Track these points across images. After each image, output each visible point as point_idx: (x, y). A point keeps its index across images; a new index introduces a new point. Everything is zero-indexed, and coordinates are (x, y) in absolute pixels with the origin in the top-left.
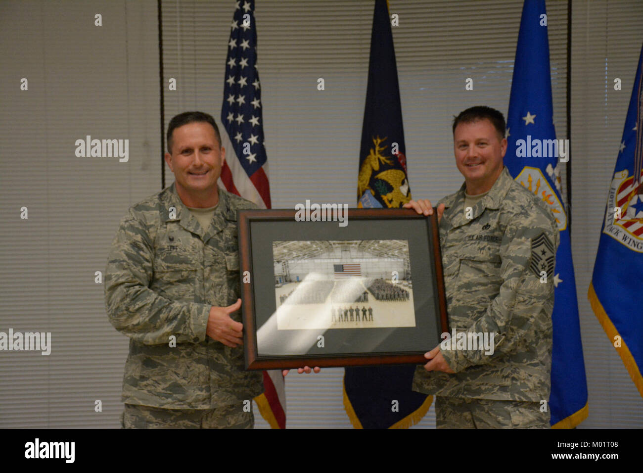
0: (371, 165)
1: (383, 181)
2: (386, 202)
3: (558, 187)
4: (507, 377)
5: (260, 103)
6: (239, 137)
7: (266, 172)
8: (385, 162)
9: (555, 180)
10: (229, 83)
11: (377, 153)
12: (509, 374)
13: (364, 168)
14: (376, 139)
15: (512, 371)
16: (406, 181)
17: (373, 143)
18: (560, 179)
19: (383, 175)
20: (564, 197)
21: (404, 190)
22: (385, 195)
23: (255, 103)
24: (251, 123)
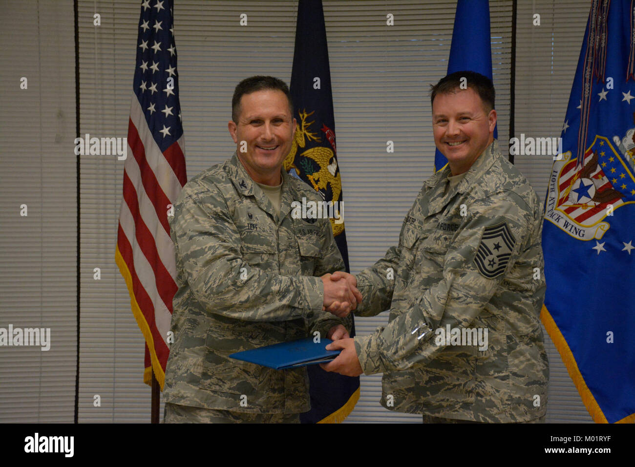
0: (296, 142)
1: (309, 159)
2: (312, 181)
4: (471, 392)
6: (152, 108)
7: (182, 147)
8: (310, 138)
10: (142, 48)
11: (303, 128)
12: (473, 389)
14: (302, 113)
15: (476, 385)
16: (334, 159)
17: (300, 116)
19: (309, 153)
21: (332, 169)
22: (311, 175)
24: (166, 92)
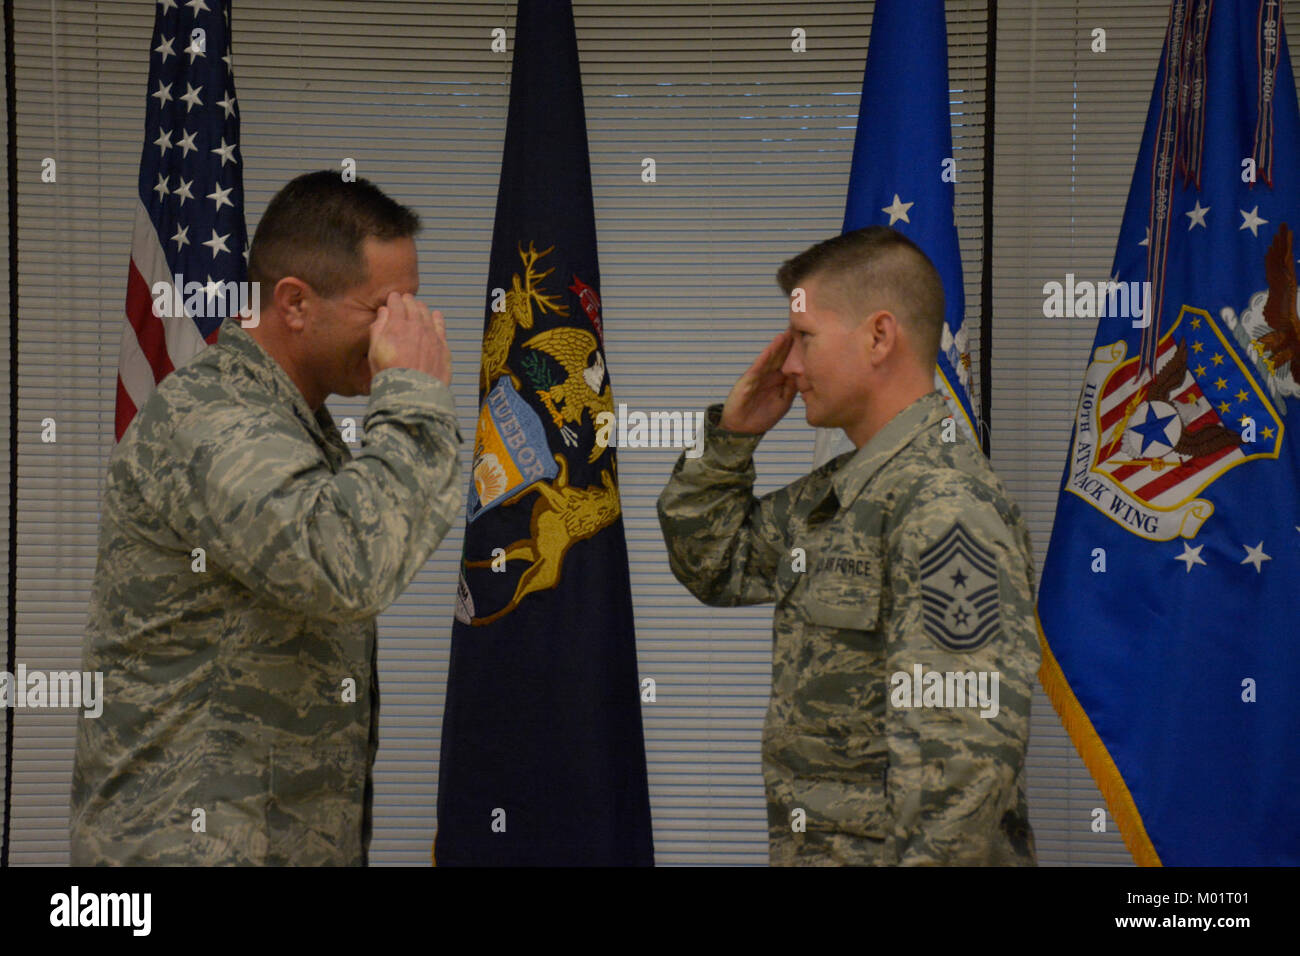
0: (513, 316)
1: (542, 354)
2: (549, 405)
3: (963, 380)
5: (236, 153)
6: (181, 237)
8: (545, 307)
9: (957, 359)
10: (159, 100)
11: (528, 284)
13: (496, 323)
14: (526, 250)
16: (598, 355)
17: (521, 258)
18: (967, 358)
19: (542, 341)
20: (975, 403)
21: (594, 377)
22: (547, 390)
23: (225, 152)
24: (214, 201)
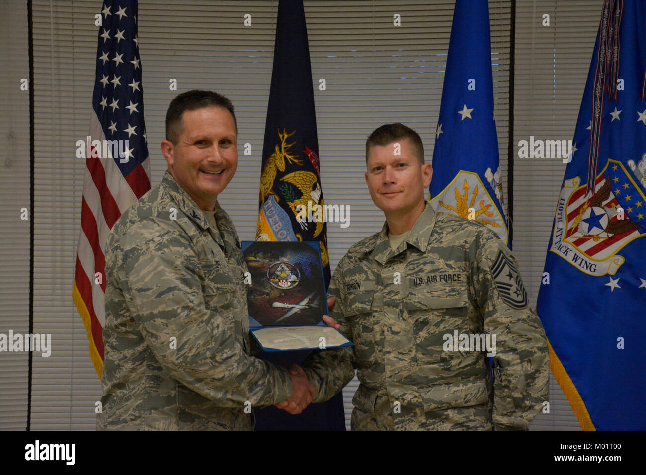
0: (276, 165)
1: (290, 184)
2: (293, 210)
5: (140, 86)
6: (113, 127)
7: (146, 171)
8: (291, 161)
10: (102, 60)
11: (283, 150)
13: (267, 169)
14: (282, 133)
16: (318, 185)
17: (279, 137)
19: (290, 178)
20: (505, 208)
21: (315, 195)
22: (292, 202)
23: (134, 85)
24: (129, 110)
